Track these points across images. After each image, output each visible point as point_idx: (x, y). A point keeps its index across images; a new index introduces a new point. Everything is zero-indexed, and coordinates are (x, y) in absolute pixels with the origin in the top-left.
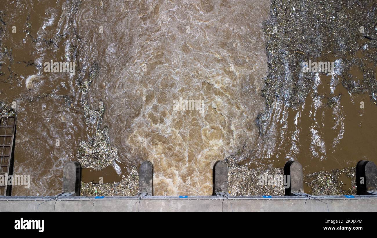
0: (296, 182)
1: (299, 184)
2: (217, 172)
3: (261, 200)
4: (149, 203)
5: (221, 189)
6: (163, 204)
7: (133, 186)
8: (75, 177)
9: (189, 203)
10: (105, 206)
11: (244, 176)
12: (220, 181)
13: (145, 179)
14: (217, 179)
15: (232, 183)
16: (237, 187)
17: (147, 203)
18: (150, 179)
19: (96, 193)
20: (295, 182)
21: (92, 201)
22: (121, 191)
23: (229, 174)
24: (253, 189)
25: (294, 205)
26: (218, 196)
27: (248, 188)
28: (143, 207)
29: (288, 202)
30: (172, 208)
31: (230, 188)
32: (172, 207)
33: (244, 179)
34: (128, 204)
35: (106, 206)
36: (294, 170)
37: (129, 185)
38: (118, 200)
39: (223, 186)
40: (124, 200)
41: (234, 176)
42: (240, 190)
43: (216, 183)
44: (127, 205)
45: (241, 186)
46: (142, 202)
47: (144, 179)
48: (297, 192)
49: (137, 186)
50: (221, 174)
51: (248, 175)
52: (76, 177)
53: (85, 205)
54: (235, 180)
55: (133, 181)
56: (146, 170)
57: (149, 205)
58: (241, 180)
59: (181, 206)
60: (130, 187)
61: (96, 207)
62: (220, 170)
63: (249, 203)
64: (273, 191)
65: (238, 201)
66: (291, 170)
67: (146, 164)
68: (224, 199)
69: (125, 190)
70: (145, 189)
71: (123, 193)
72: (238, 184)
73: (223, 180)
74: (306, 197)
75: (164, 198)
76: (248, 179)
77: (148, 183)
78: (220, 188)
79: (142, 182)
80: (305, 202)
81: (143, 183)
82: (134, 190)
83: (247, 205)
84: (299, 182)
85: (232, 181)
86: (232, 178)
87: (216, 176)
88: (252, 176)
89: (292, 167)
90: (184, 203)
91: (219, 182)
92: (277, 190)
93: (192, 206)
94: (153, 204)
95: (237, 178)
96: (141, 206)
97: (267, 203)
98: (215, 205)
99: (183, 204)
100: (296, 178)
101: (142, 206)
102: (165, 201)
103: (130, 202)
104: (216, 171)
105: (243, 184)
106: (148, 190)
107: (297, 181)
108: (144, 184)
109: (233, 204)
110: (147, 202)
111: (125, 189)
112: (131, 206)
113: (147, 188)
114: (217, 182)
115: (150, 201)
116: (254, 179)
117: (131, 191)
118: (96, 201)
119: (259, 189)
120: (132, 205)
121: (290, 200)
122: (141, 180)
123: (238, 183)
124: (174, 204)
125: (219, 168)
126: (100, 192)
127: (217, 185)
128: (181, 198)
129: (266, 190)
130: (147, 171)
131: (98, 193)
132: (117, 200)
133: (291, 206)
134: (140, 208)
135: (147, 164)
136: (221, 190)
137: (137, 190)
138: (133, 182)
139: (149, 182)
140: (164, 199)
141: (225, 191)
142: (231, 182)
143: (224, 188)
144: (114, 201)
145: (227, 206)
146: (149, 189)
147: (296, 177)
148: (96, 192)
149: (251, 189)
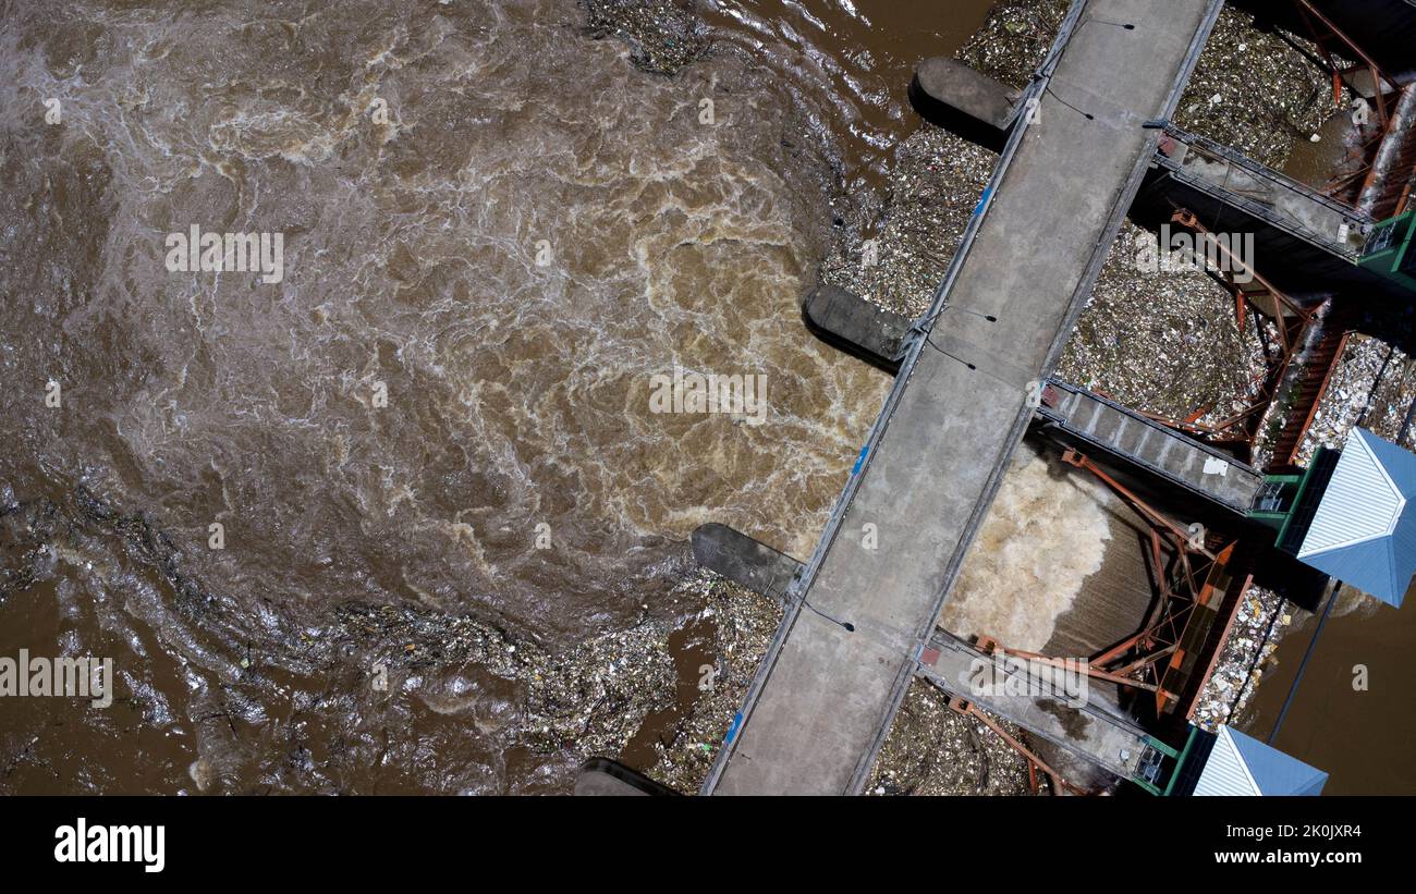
0: (979, 99)
1: (989, 92)
2: (834, 325)
3: (981, 226)
4: (829, 577)
5: (892, 337)
6: (852, 537)
7: (750, 616)
9: (887, 450)
10: (771, 722)
11: (896, 252)
12: (867, 329)
13: (748, 563)
14: (858, 337)
15: (899, 300)
16: (917, 293)
17: (824, 583)
18: (756, 546)
19: (711, 751)
20: (980, 102)
21: (734, 757)
22: (746, 662)
23: (867, 298)
24: (945, 244)
26: (907, 353)
27: (936, 259)
28: (832, 602)
29: (1026, 148)
30: (877, 511)
31: (910, 315)
32: (873, 510)
33: (906, 255)
34: (797, 647)
35: (770, 718)
36: (940, 89)
37: (738, 626)
38: (770, 672)
39: (886, 330)
40: (780, 653)
41: (882, 284)
42: (931, 287)
43: (867, 347)
44: (799, 650)
45: (923, 277)
46: (814, 598)
47: (744, 569)
48: (1011, 110)
49: (754, 602)
50: (845, 315)
51: (900, 234)
52: (635, 786)
53: (736, 786)
54: (897, 287)
55: (733, 606)
56: (721, 548)
57: (834, 581)
58: (904, 268)
59: (884, 479)
60: (748, 625)
61: (758, 753)
62: (832, 314)
63: (975, 268)
64: (973, 181)
65: (954, 296)
66: (937, 96)
68: (926, 334)
69: (750, 648)
70: (778, 579)
71: (755, 658)
72: (912, 284)
73: (867, 319)
74: (1038, 84)
75: (835, 521)
76: (912, 243)
77: (762, 561)
78: (889, 341)
79: (751, 578)
80: (1052, 97)
81: (756, 576)
82: (762, 617)
83: (979, 277)
84: (984, 92)
85: (893, 296)
86: (883, 293)
87: (847, 334)
88: (906, 225)
89: (929, 87)
90: (880, 466)
91: (868, 336)
92: (976, 169)
93: (899, 448)
94: (835, 567)
95: (893, 276)
96: (824, 608)
97: (1002, 212)
98: (932, 376)
99: (883, 474)
100: (968, 93)
101: (824, 605)
102: (845, 525)
103: (795, 637)
104: (829, 327)
105: (920, 268)
106: (784, 571)
107: (979, 93)
108: (761, 573)
109: (956, 317)
110: (822, 583)
111: (746, 646)
112: (810, 640)
113: (780, 570)
114: (864, 341)
115: (824, 572)
116: (917, 223)
117: (761, 630)
118: (742, 744)
120: (808, 636)
121: (1023, 138)
122: (742, 576)
123: (908, 281)
124: (867, 500)
125: (825, 313)
126: (715, 736)
127: (874, 344)
128: (861, 470)
129: (964, 205)
130: (726, 548)
131: (714, 743)
132: (768, 676)
133: (1043, 143)
134: (831, 613)
136: (897, 342)
137: (766, 609)
138: (736, 608)
139: (764, 555)
140: (837, 523)
141: (905, 331)
142: (893, 304)
143: (895, 329)
144: (769, 688)
145: (952, 339)
146: (784, 565)
147: (965, 92)
148: (706, 747)
149: (943, 252)
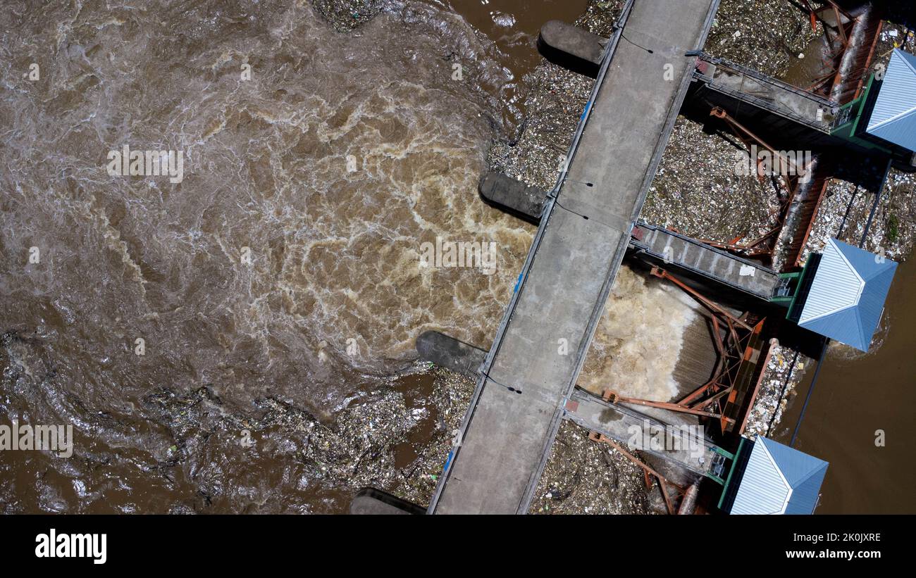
0: (582, 46)
1: (589, 41)
2: (498, 197)
3: (585, 126)
4: (502, 360)
6: (516, 333)
7: (459, 390)
8: (387, 505)
9: (535, 275)
10: (472, 456)
11: (536, 146)
12: (519, 199)
13: (453, 355)
14: (514, 204)
15: (540, 178)
16: (552, 172)
17: (500, 364)
18: (457, 344)
19: (436, 478)
20: (582, 48)
21: (449, 480)
23: (519, 178)
24: (565, 139)
25: (622, 64)
26: (544, 212)
27: (561, 149)
28: (506, 376)
29: (611, 74)
32: (529, 314)
33: (542, 148)
34: (485, 406)
35: (471, 453)
36: (556, 40)
37: (451, 398)
38: (469, 423)
39: (532, 198)
40: (474, 410)
41: (529, 168)
43: (520, 210)
44: (487, 408)
46: (494, 374)
47: (451, 359)
48: (602, 51)
49: (462, 381)
50: (505, 191)
51: (536, 134)
52: (389, 504)
53: (453, 498)
54: (538, 169)
55: (448, 384)
56: (435, 346)
57: (507, 362)
59: (534, 295)
60: (458, 396)
61: (465, 477)
62: (496, 191)
63: (584, 154)
64: (580, 98)
65: (572, 173)
66: (553, 45)
67: (421, 342)
68: (554, 199)
69: (459, 412)
70: (473, 364)
72: (548, 166)
73: (519, 192)
75: (504, 323)
77: (462, 353)
78: (535, 205)
79: (456, 365)
80: (625, 41)
81: (459, 363)
82: (467, 391)
83: (586, 160)
84: (585, 41)
85: (536, 175)
86: (530, 174)
87: (507, 203)
88: (539, 127)
89: (550, 40)
90: (531, 286)
91: (521, 203)
92: (581, 90)
93: (543, 273)
94: (507, 353)
95: (535, 162)
96: (500, 380)
97: (598, 116)
98: (561, 225)
99: (533, 290)
100: (574, 43)
101: (501, 378)
102: (511, 325)
103: (484, 400)
104: (495, 199)
105: (552, 155)
106: (477, 359)
107: (582, 42)
108: (462, 361)
109: (574, 186)
110: (498, 364)
111: (458, 410)
112: (493, 401)
113: (474, 358)
114: (518, 207)
115: (500, 357)
116: (546, 126)
117: (467, 400)
118: (454, 471)
119: (571, 124)
120: (492, 398)
121: (608, 68)
122: (451, 365)
123: (545, 165)
124: (524, 308)
125: (492, 190)
126: (438, 469)
127: (524, 208)
128: (519, 289)
129: (575, 112)
130: (438, 346)
131: (438, 473)
132: (468, 426)
133: (622, 70)
134: (506, 383)
135: (422, 340)
136: (539, 205)
138: (450, 386)
139: (463, 349)
141: (543, 198)
142: (537, 180)
143: (538, 198)
144: (469, 434)
145: (573, 201)
146: (477, 355)
147: (572, 42)
148: (433, 476)
149: (565, 143)
